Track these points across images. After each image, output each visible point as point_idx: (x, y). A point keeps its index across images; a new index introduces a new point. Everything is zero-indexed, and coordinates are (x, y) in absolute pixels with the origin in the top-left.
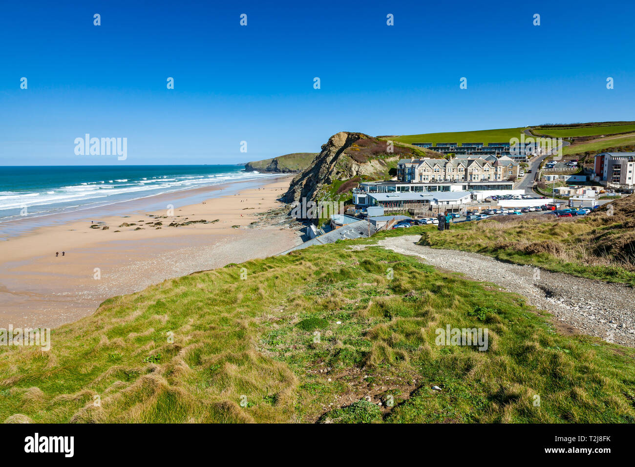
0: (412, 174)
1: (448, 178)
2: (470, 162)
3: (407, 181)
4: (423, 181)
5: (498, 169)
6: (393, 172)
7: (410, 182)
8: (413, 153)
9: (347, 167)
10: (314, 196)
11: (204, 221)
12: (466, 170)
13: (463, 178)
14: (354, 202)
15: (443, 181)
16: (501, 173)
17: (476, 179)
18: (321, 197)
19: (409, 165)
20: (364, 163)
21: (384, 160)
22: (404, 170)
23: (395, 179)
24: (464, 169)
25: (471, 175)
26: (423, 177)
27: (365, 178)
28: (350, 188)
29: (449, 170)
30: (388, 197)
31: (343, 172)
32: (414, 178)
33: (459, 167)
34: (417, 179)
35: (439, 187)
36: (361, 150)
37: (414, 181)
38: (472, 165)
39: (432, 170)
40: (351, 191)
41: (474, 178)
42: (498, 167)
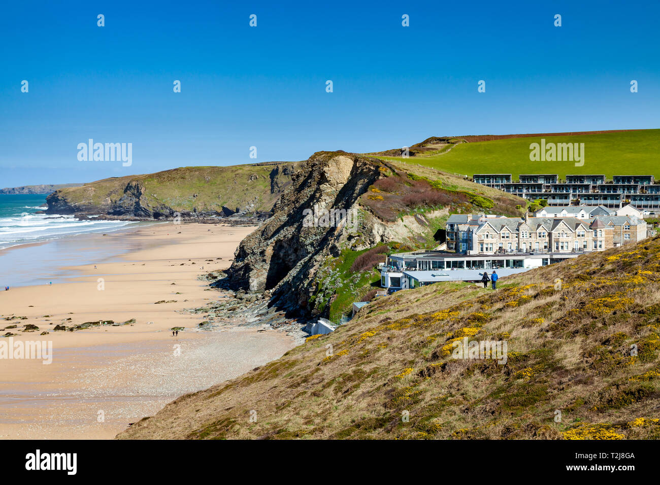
0: (469, 241)
1: (523, 247)
2: (557, 222)
3: (461, 251)
4: (485, 252)
5: (598, 234)
6: (440, 236)
7: (465, 254)
8: (472, 203)
9: (364, 228)
10: (311, 276)
11: (110, 322)
12: (550, 235)
13: (545, 247)
14: (384, 285)
15: (515, 252)
16: (603, 239)
17: (565, 248)
18: (324, 278)
19: (463, 228)
20: (393, 221)
21: (424, 216)
22: (457, 234)
23: (444, 247)
24: (546, 234)
25: (557, 242)
26: (485, 246)
27: (395, 247)
28: (373, 263)
29: (524, 235)
30: (434, 276)
31: (359, 236)
32: (471, 248)
33: (538, 231)
34: (476, 250)
35: (508, 262)
36: (386, 198)
37: (472, 253)
38: (557, 227)
39: (498, 236)
40: (376, 268)
41: (562, 247)
42: (598, 230)
